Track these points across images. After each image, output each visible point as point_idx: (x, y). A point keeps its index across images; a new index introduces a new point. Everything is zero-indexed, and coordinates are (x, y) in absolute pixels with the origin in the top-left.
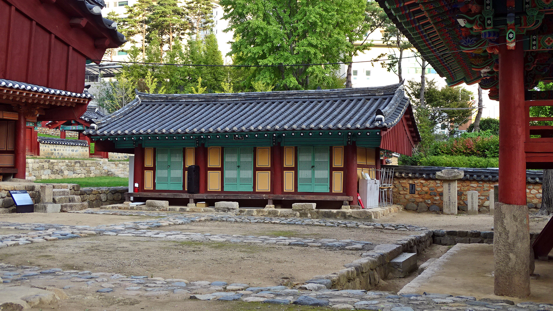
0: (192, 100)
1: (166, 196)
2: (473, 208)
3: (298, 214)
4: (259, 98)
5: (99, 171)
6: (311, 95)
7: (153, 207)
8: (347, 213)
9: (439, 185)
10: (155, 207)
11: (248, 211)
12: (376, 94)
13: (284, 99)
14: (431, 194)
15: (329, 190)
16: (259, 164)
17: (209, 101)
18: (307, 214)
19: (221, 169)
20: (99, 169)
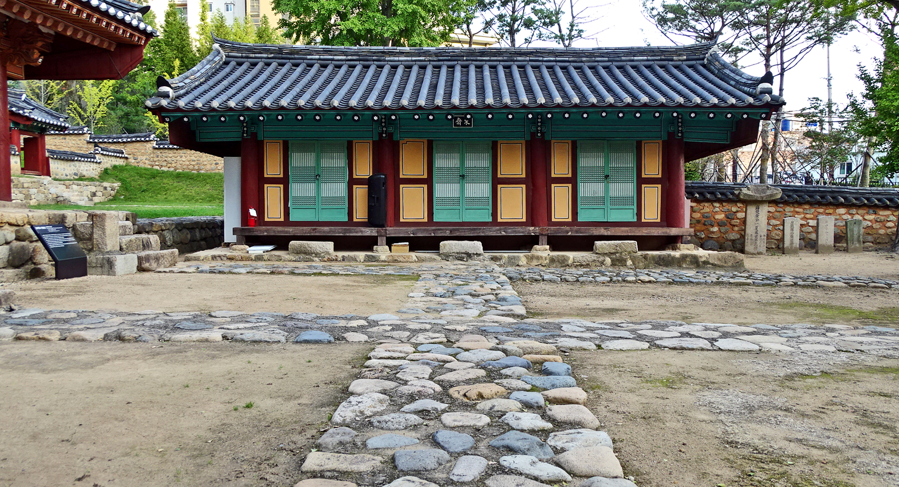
0: (332, 57)
1: (328, 233)
2: (792, 243)
3: (608, 261)
4: (465, 58)
5: (43, 196)
6: (560, 56)
7: (307, 254)
8: (701, 257)
9: (717, 209)
10: (310, 253)
11: (509, 257)
12: (674, 58)
13: (511, 61)
14: (706, 223)
15: (636, 217)
16: (505, 171)
17: (367, 60)
18: (625, 261)
19: (429, 181)
20: (44, 193)
